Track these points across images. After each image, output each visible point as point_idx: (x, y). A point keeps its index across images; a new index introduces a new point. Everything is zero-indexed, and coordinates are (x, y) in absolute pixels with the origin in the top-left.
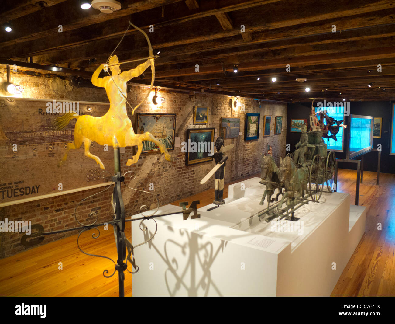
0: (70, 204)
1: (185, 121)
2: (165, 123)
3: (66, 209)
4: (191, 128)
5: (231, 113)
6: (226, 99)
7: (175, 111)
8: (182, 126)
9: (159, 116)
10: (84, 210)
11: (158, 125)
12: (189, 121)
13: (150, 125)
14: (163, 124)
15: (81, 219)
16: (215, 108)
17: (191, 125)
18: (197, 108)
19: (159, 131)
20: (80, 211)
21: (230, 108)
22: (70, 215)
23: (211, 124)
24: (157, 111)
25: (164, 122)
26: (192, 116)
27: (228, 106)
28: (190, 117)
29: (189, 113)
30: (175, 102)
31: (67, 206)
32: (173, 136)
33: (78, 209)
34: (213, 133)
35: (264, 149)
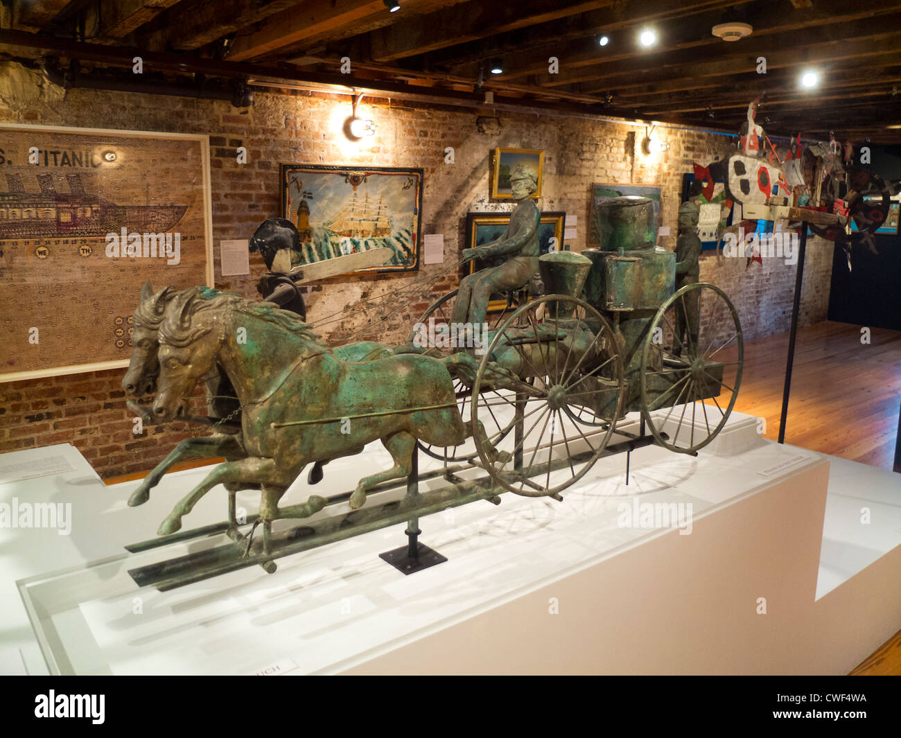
0: (71, 404)
1: (461, 190)
2: (383, 195)
3: (60, 415)
4: (482, 209)
5: (632, 171)
6: (612, 130)
7: (423, 162)
8: (449, 206)
9: (362, 173)
10: (120, 421)
11: (361, 201)
12: (475, 190)
13: (331, 200)
14: (378, 197)
15: (111, 443)
16: (572, 155)
17: (482, 201)
18: (502, 155)
19: (365, 216)
20: (104, 424)
21: (629, 158)
22: (74, 432)
23: (556, 202)
24: (359, 161)
25: (379, 192)
26: (487, 176)
27: (623, 150)
28: (480, 179)
29: (475, 170)
30: (426, 134)
31: (62, 409)
32: (415, 231)
33: (99, 417)
34: (560, 227)
35: (751, 278)
